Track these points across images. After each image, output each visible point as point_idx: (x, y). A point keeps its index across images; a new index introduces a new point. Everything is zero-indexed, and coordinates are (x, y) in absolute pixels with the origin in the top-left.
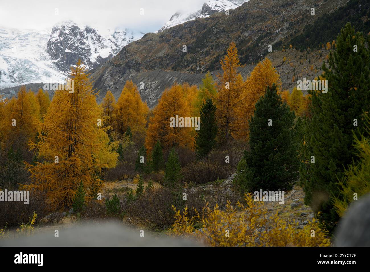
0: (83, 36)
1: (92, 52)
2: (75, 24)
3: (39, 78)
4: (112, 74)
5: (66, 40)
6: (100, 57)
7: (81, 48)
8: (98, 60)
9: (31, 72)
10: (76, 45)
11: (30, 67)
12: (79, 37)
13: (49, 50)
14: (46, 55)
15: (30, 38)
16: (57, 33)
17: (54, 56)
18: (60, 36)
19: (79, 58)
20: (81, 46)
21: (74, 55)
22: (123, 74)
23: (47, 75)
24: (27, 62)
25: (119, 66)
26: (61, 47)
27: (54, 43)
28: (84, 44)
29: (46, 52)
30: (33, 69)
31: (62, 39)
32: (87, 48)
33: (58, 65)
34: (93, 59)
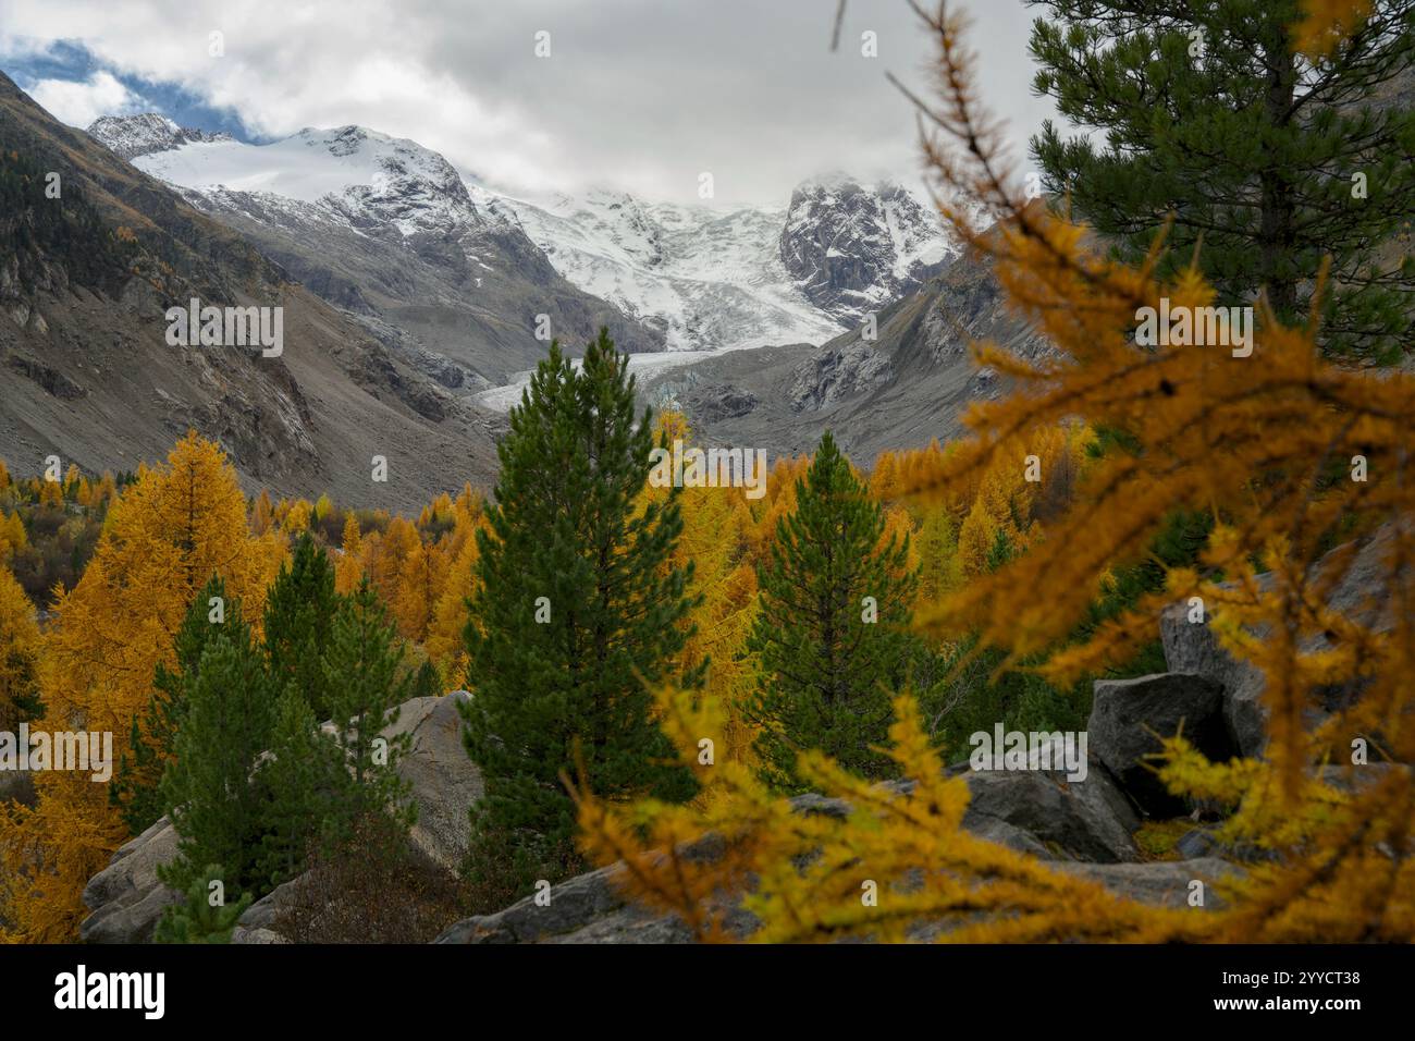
0: (871, 210)
1: (897, 250)
2: (851, 179)
3: (761, 331)
4: (946, 314)
5: (828, 223)
6: (918, 263)
7: (867, 243)
8: (913, 273)
9: (741, 316)
10: (855, 236)
11: (739, 303)
12: (861, 212)
13: (785, 255)
14: (777, 267)
15: (737, 228)
16: (806, 207)
17: (798, 270)
18: (811, 215)
19: (864, 271)
20: (867, 238)
21: (850, 263)
22: (974, 313)
23: (782, 320)
24: (729, 289)
25: (963, 291)
26: (816, 244)
27: (796, 235)
28: (874, 230)
29: (777, 261)
30: (745, 308)
31: (817, 222)
32: (883, 242)
33: (808, 293)
34: (901, 268)
